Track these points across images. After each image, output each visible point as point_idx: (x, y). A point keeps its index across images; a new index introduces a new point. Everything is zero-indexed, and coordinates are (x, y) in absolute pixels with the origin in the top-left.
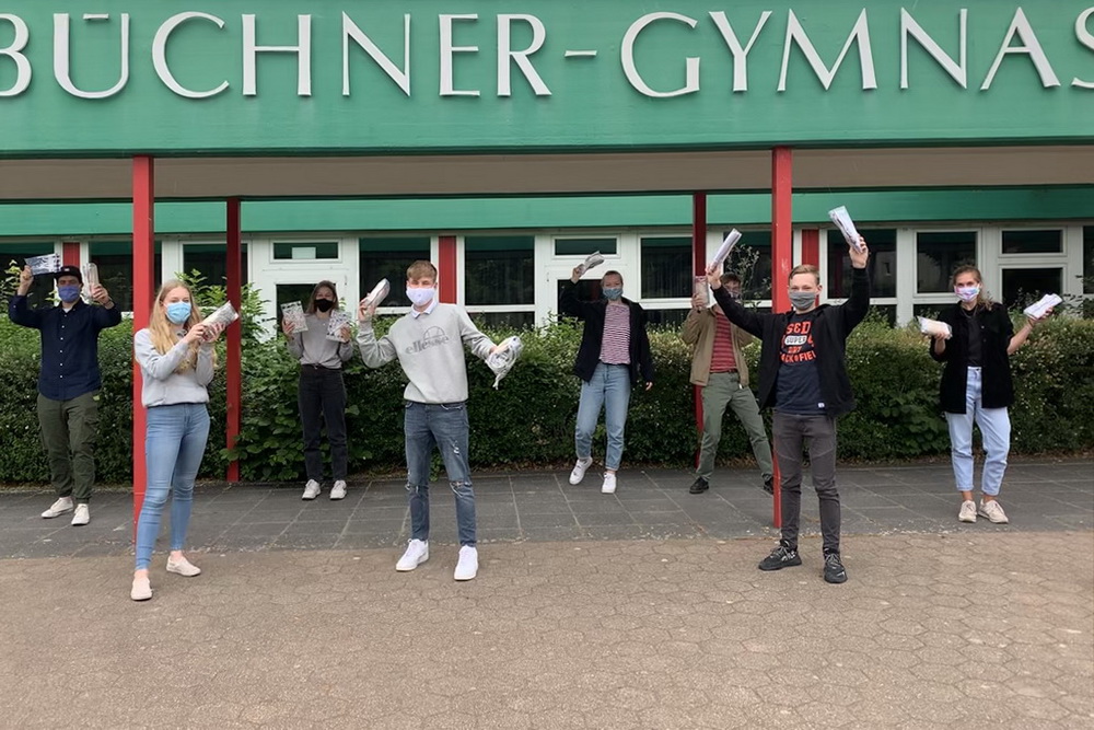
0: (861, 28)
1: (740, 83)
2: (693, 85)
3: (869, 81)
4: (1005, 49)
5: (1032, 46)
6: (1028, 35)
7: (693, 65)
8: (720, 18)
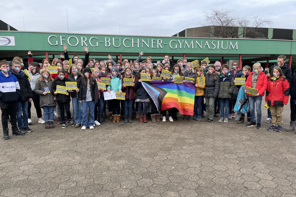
0: (192, 42)
1: (181, 48)
2: (176, 47)
3: (193, 48)
4: (205, 45)
5: (208, 45)
6: (207, 43)
7: (176, 45)
8: (179, 41)
